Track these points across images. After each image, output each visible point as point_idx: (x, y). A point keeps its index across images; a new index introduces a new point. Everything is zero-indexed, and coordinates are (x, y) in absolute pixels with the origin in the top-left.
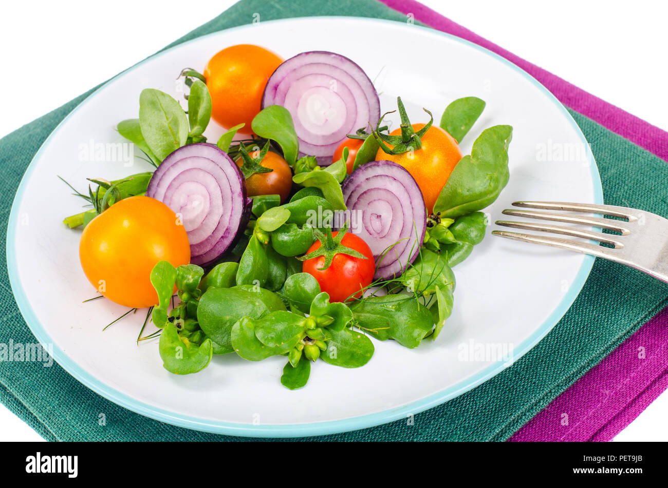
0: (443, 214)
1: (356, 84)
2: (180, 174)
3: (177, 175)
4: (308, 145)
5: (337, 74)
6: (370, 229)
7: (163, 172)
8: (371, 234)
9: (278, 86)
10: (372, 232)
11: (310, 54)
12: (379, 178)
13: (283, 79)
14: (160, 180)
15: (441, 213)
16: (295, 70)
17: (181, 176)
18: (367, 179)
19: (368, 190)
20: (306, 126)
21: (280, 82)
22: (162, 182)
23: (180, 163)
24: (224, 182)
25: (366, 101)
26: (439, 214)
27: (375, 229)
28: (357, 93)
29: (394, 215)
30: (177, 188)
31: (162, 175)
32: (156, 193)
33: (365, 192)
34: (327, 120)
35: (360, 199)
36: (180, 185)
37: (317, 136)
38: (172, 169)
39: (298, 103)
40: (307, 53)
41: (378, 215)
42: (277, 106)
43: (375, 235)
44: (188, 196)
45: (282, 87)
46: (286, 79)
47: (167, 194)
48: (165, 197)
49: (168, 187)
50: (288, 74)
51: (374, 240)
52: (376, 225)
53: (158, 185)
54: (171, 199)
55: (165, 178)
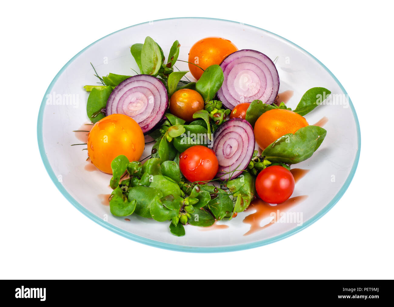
0: (267, 157)
1: (269, 72)
2: (139, 87)
3: (137, 86)
5: (260, 65)
6: (225, 152)
7: (131, 81)
8: (224, 154)
9: (227, 65)
10: (225, 153)
11: (248, 51)
12: (239, 128)
13: (231, 62)
14: (128, 84)
15: (266, 157)
16: (238, 58)
17: (138, 88)
18: (234, 126)
19: (232, 132)
21: (229, 64)
22: (127, 86)
23: (141, 81)
24: (158, 103)
25: (272, 82)
26: (265, 157)
27: (227, 153)
28: (268, 77)
29: (238, 150)
30: (134, 92)
31: (130, 82)
32: (122, 88)
33: (230, 132)
34: (249, 89)
35: (227, 134)
36: (136, 92)
38: (136, 82)
39: (236, 77)
40: (247, 50)
41: (231, 146)
43: (225, 156)
44: (137, 99)
45: (229, 66)
46: (233, 62)
47: (127, 92)
48: (125, 93)
49: (130, 90)
50: (234, 60)
51: (224, 158)
52: (228, 151)
53: (125, 86)
54: (128, 96)
55: (130, 84)
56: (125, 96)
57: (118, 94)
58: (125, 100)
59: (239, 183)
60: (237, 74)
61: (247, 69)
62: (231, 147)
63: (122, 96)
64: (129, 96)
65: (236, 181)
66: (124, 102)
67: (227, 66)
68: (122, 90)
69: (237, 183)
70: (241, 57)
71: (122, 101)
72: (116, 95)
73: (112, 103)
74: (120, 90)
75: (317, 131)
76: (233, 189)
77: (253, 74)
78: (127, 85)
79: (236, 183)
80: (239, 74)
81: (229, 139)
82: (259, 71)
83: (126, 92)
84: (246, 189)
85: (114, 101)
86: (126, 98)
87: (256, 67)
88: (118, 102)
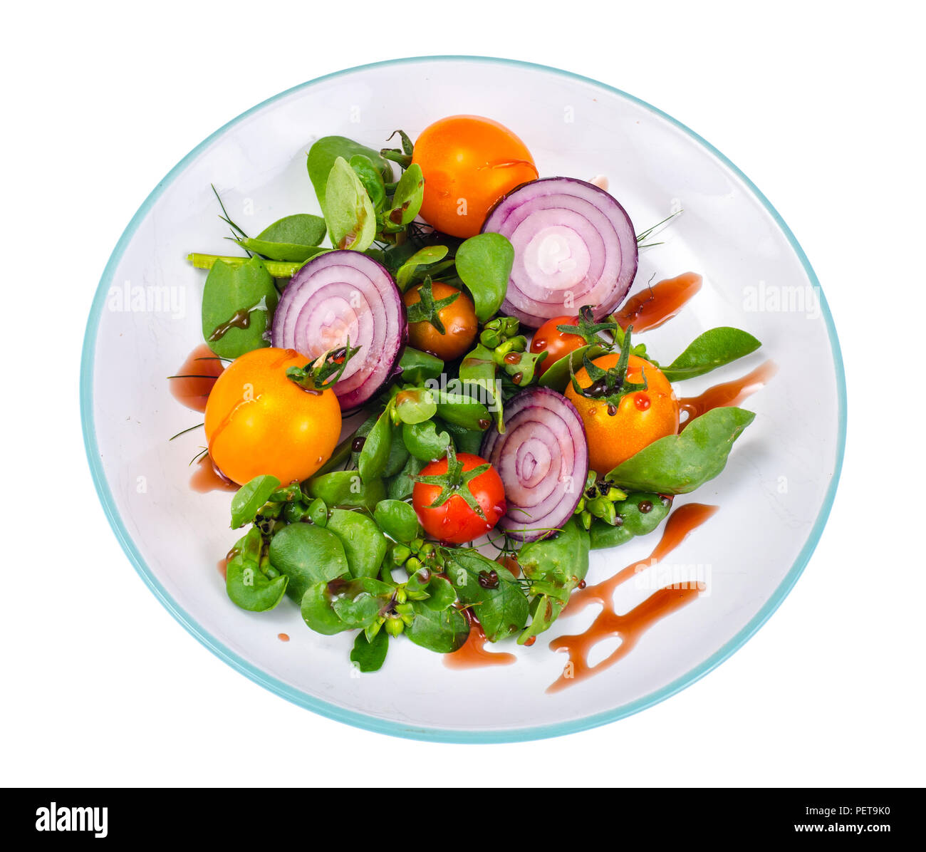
0: (616, 483)
1: (616, 239)
4: (521, 295)
5: (596, 217)
6: (520, 468)
8: (517, 473)
9: (514, 209)
10: (520, 472)
11: (573, 183)
13: (525, 202)
14: (319, 271)
16: (544, 196)
20: (529, 268)
21: (519, 206)
25: (619, 264)
26: (611, 482)
28: (612, 250)
32: (306, 282)
34: (559, 271)
37: (537, 287)
39: (531, 238)
40: (570, 180)
41: (536, 459)
42: (501, 235)
43: (521, 478)
44: (337, 318)
45: (518, 212)
46: (529, 203)
47: (317, 295)
48: (313, 296)
49: (322, 289)
50: (533, 198)
51: (518, 483)
52: (527, 468)
53: (313, 275)
54: (318, 305)
55: (325, 273)
56: (313, 304)
57: (298, 294)
58: (310, 316)
59: (546, 555)
60: (535, 232)
61: (562, 225)
62: (535, 462)
63: (307, 304)
64: (321, 306)
65: (539, 549)
66: (309, 320)
67: (515, 211)
68: (306, 285)
69: (542, 555)
70: (552, 195)
71: (305, 316)
72: (293, 299)
73: (286, 319)
74: (302, 285)
75: (733, 418)
76: (534, 568)
77: (574, 236)
78: (318, 275)
79: (539, 555)
80: (541, 233)
81: (532, 438)
82: (590, 233)
83: (316, 292)
84: (561, 571)
85: (291, 313)
86: (314, 310)
87: (585, 222)
88: (298, 318)
